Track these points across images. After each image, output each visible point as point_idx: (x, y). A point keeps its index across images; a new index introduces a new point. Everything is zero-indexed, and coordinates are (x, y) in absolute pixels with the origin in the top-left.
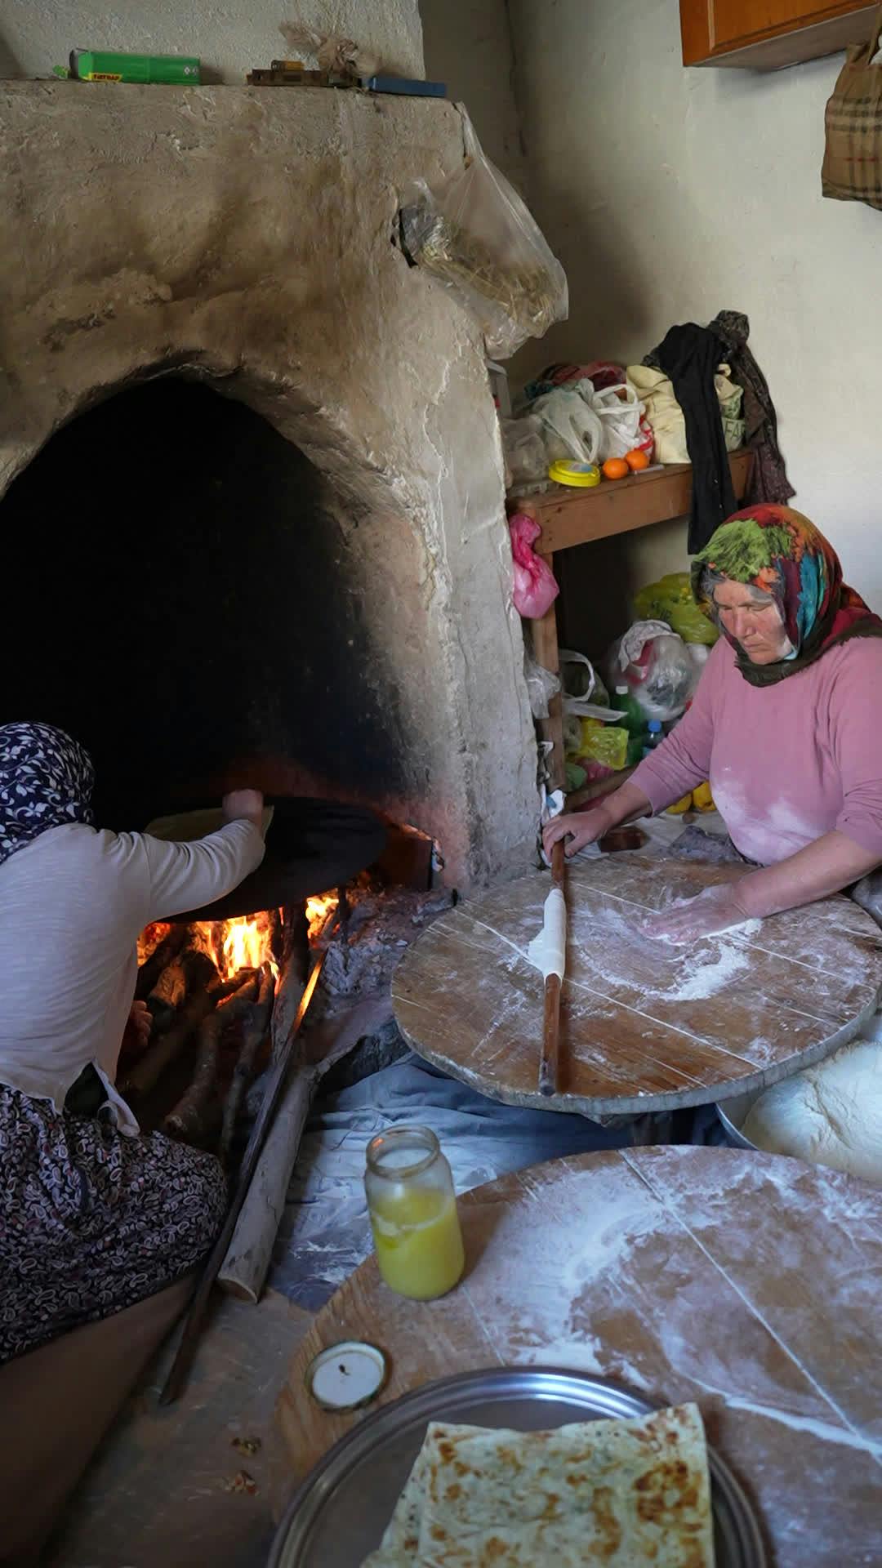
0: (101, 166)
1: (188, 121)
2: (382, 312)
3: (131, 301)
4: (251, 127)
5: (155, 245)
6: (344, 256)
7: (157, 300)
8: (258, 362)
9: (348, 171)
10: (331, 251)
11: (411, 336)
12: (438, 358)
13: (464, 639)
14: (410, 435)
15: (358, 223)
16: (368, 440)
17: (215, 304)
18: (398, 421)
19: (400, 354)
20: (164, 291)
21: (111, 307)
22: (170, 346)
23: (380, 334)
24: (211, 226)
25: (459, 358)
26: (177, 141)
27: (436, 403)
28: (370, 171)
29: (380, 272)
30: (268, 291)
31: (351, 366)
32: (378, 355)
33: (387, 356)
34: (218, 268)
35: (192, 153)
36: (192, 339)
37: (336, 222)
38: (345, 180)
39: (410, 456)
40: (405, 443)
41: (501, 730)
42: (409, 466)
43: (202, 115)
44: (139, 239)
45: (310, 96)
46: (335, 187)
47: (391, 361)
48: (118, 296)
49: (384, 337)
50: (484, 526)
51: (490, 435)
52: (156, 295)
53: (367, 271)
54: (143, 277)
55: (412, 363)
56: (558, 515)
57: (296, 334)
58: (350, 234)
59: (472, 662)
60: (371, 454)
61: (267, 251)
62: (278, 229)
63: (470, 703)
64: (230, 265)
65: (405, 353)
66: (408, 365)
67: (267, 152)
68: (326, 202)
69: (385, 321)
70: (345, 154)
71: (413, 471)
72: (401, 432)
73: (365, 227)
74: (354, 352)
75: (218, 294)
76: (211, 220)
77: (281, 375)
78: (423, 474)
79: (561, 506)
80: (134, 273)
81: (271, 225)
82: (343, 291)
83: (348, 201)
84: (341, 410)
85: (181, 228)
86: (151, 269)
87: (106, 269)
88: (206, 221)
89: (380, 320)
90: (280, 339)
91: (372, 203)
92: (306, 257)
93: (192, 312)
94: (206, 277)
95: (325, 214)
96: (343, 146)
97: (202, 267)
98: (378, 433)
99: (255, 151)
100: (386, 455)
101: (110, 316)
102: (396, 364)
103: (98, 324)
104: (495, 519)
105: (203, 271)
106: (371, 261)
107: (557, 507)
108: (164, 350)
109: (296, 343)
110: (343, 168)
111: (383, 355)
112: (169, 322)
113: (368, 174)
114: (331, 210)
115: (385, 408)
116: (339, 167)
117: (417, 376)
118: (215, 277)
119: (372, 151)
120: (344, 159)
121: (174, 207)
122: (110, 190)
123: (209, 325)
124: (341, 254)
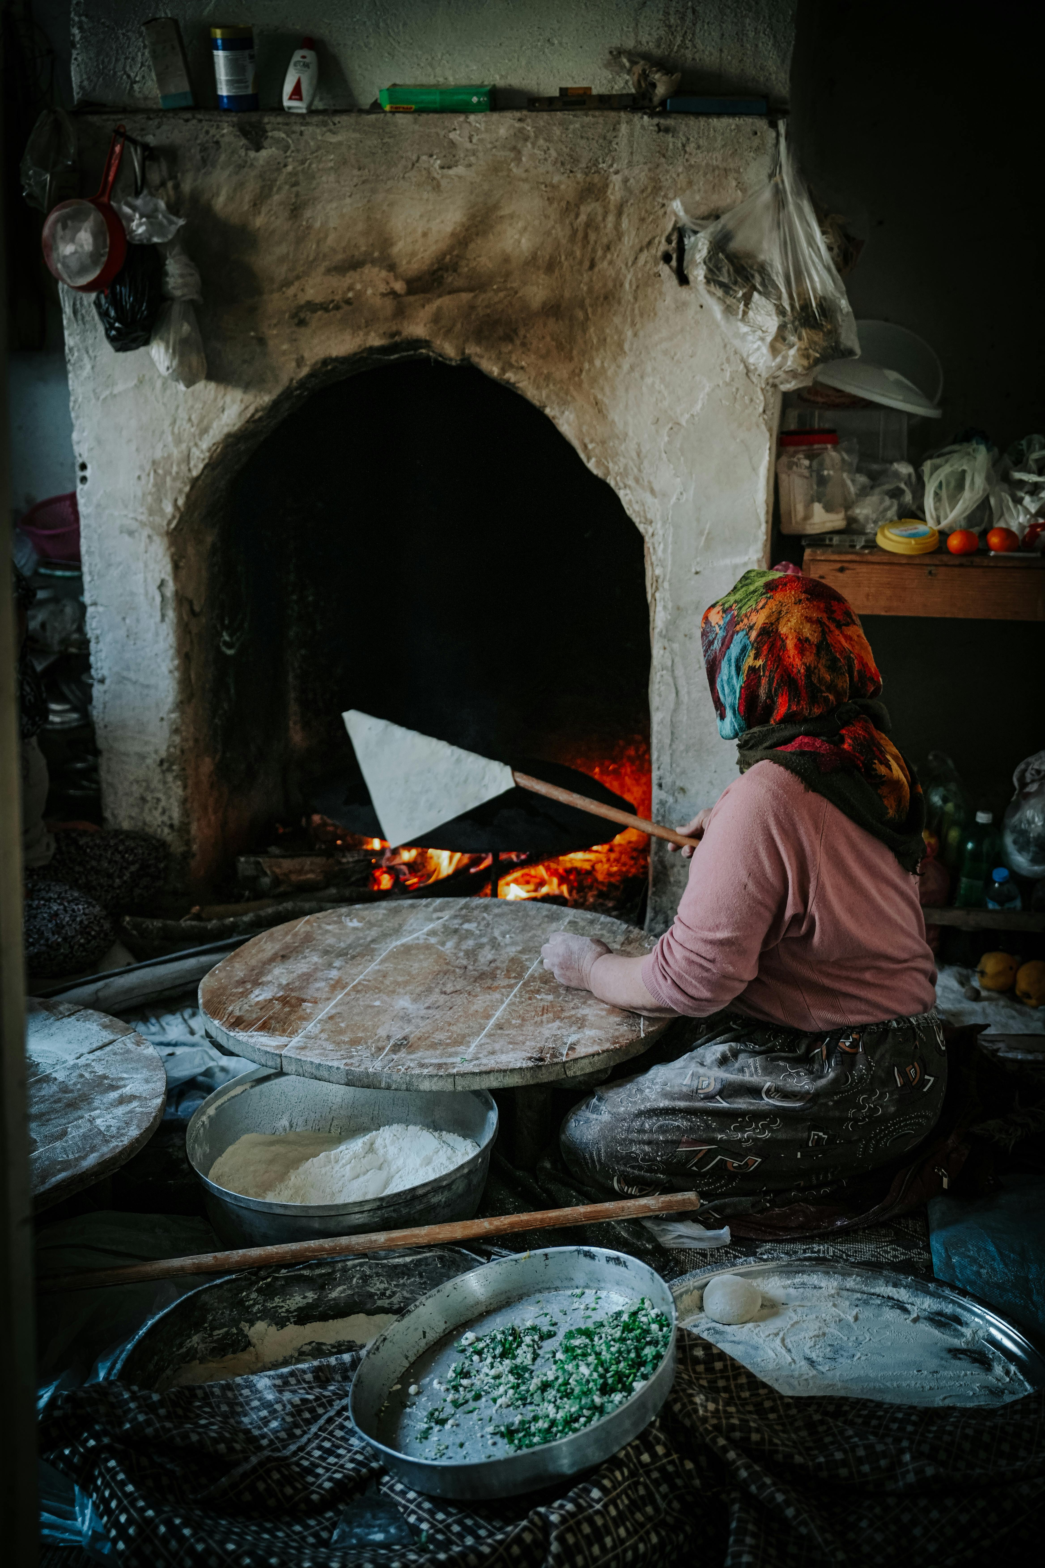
0: (364, 182)
1: (452, 144)
2: (633, 324)
3: (369, 291)
4: (514, 148)
5: (399, 248)
6: (596, 270)
7: (393, 293)
8: (481, 357)
9: (617, 188)
10: (581, 263)
11: (665, 352)
12: (698, 378)
13: (679, 672)
14: (644, 451)
15: (620, 239)
16: (590, 446)
17: (445, 302)
18: (630, 434)
19: (649, 369)
20: (399, 286)
21: (350, 295)
22: (398, 333)
23: (626, 347)
24: (453, 234)
25: (725, 382)
26: (439, 162)
27: (684, 423)
28: (646, 188)
29: (638, 287)
30: (502, 295)
31: (584, 373)
32: (619, 367)
33: (632, 368)
34: (455, 271)
35: (451, 172)
36: (417, 329)
37: (592, 237)
38: (612, 197)
39: (640, 470)
40: (634, 455)
41: (711, 783)
42: (637, 480)
43: (467, 139)
44: (386, 243)
45: (587, 119)
46: (597, 204)
47: (637, 375)
48: (358, 287)
49: (631, 350)
50: (728, 561)
51: (755, 469)
52: (392, 289)
53: (622, 285)
54: (384, 273)
55: (662, 380)
56: (840, 574)
57: (525, 337)
58: (608, 248)
59: (684, 698)
60: (593, 460)
61: (507, 260)
62: (523, 241)
63: (672, 740)
64: (466, 269)
65: (654, 369)
66: (658, 381)
67: (526, 171)
68: (583, 218)
69: (635, 335)
70: (617, 172)
71: (643, 487)
72: (633, 446)
73: (629, 241)
74: (591, 362)
75: (450, 293)
76: (455, 228)
77: (503, 370)
78: (652, 492)
79: (846, 565)
80: (376, 269)
81: (517, 237)
82: (587, 302)
83: (611, 219)
84: (567, 413)
85: (425, 235)
86: (392, 267)
87: (354, 264)
88: (449, 229)
89: (629, 333)
90: (508, 338)
91: (643, 220)
92: (551, 266)
93: (423, 306)
94: (442, 277)
95: (581, 229)
96: (615, 166)
97: (440, 269)
98: (603, 442)
99: (514, 170)
100: (611, 465)
101: (348, 302)
102: (642, 377)
103: (337, 308)
104: (746, 559)
105: (440, 273)
106: (629, 277)
107: (839, 565)
108: (393, 335)
109: (523, 344)
110: (611, 186)
111: (626, 367)
112: (400, 312)
113: (643, 191)
114: (587, 225)
115: (616, 419)
116: (607, 186)
117: (666, 394)
118: (449, 279)
119: (650, 170)
120: (614, 178)
121: (421, 216)
122: (369, 201)
123: (436, 319)
124: (592, 266)
